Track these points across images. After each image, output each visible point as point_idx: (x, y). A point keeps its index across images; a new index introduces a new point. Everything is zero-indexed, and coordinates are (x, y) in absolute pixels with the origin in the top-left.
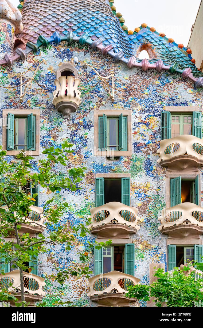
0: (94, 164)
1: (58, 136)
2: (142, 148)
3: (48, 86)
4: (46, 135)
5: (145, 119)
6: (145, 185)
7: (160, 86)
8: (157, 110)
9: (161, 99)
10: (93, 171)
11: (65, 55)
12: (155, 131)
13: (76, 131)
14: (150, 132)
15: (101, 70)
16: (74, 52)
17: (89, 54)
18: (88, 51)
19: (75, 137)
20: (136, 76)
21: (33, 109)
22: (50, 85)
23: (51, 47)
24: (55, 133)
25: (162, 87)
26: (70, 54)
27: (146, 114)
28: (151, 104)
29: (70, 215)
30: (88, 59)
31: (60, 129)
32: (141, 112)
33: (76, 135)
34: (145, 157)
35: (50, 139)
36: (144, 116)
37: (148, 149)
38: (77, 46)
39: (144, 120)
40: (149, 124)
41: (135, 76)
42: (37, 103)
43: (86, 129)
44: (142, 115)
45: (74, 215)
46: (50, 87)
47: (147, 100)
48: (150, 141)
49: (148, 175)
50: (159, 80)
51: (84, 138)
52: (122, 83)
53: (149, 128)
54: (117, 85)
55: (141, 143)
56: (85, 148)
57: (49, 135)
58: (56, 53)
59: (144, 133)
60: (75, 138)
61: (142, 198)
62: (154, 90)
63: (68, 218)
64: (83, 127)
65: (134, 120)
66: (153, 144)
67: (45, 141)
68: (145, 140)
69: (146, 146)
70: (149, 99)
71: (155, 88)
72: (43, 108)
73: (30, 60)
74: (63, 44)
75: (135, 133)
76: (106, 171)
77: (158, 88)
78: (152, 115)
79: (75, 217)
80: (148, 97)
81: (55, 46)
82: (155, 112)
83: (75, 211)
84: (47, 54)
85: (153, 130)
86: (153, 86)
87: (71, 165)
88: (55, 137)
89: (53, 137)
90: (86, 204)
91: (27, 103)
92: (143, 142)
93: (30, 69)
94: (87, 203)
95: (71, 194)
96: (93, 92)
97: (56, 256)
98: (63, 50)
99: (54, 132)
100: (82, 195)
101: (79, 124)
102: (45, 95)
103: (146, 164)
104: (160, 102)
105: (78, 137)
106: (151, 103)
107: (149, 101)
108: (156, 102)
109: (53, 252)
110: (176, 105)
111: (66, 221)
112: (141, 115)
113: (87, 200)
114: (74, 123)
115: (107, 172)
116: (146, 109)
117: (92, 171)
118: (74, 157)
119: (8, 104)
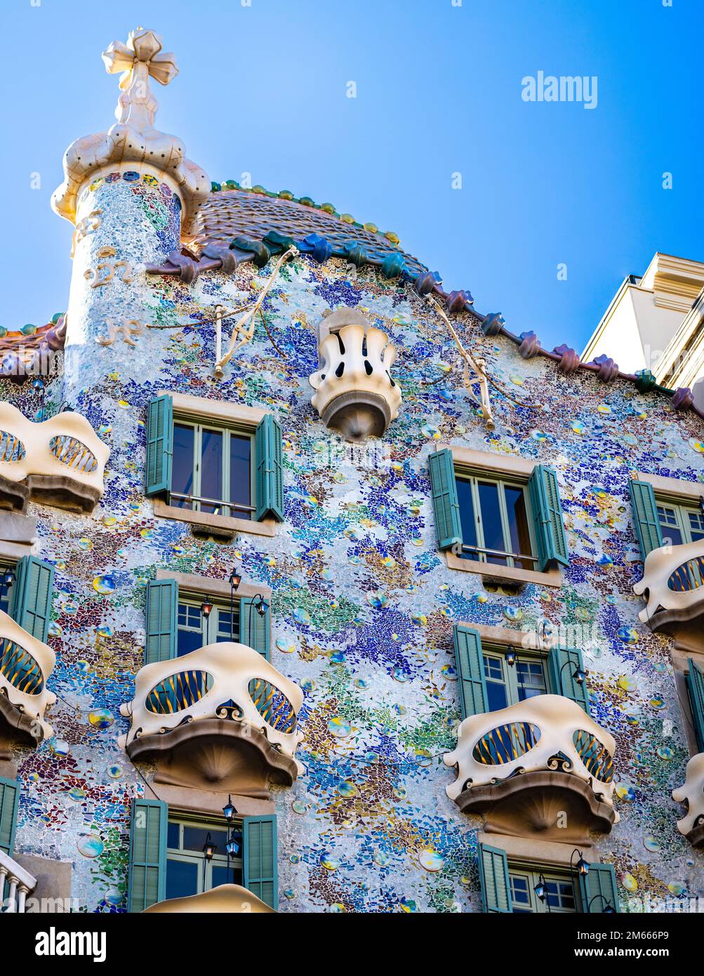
0: (449, 591)
1: (329, 492)
2: (588, 573)
3: (294, 358)
4: (295, 484)
5: (584, 494)
6: (613, 683)
7: (614, 420)
8: (613, 478)
9: (621, 451)
10: (448, 611)
11: (339, 294)
12: (617, 532)
13: (386, 491)
14: (604, 533)
15: (445, 348)
16: (363, 293)
17: (406, 303)
18: (406, 298)
19: (384, 507)
20: (543, 381)
21: (251, 405)
22: (300, 356)
23: (300, 265)
24: (321, 484)
25: (618, 422)
26: (353, 295)
27: (584, 484)
28: (594, 461)
29: (385, 739)
30: (404, 314)
31: (336, 476)
32: (569, 475)
33: (383, 501)
34: (601, 599)
35: (306, 499)
36: (578, 487)
37: (605, 577)
38: (371, 280)
39: (580, 497)
40: (598, 511)
41: (540, 381)
42: (265, 395)
43: (413, 489)
44: (574, 483)
45: (396, 742)
46: (300, 361)
47: (580, 448)
48: (608, 558)
49: (618, 652)
50: (607, 404)
51: (410, 514)
52: (506, 392)
53: (599, 522)
55: (582, 559)
56: (414, 541)
57: (303, 487)
58: (315, 283)
59: (585, 531)
60: (382, 510)
61: (611, 722)
62: (597, 427)
63: (379, 749)
64: (404, 482)
66: (616, 566)
67: (292, 500)
68: (593, 552)
69: (600, 567)
70: (586, 447)
71: (600, 423)
72: (281, 410)
73: (241, 282)
74: (333, 267)
76: (490, 619)
77: (608, 423)
78: (603, 488)
79: (400, 749)
80: (584, 441)
81: (310, 265)
82: (609, 482)
83: (399, 728)
84: (290, 281)
85: (612, 528)
86: (593, 417)
87: (378, 583)
88: (321, 495)
89: (315, 494)
90: (431, 710)
91: (233, 386)
92: (588, 555)
94: (436, 709)
95: (382, 672)
96: (427, 399)
97: (340, 877)
98: (334, 281)
99: (317, 482)
100: (417, 683)
101: (392, 474)
102: (288, 379)
103: (606, 621)
104: (618, 458)
105: (393, 510)
106: (594, 458)
107: (586, 450)
108: (608, 457)
109: (332, 863)
110: (665, 473)
111: (371, 758)
112: (569, 481)
113: (436, 697)
115: (493, 623)
116: (583, 470)
117: (444, 612)
118: (383, 562)
119: (174, 380)
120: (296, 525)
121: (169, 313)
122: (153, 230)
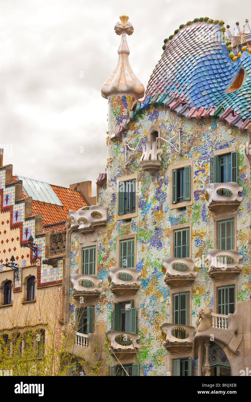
0: (170, 217)
1: (149, 195)
2: (200, 195)
4: (142, 196)
5: (202, 166)
6: (202, 231)
8: (209, 156)
9: (212, 144)
11: (154, 116)
13: (160, 188)
14: (205, 179)
16: (159, 112)
17: (167, 112)
18: (166, 110)
19: (159, 194)
20: (196, 125)
21: (134, 173)
23: (145, 112)
24: (147, 193)
25: (212, 132)
26: (157, 115)
27: (203, 161)
28: (206, 150)
29: (155, 269)
30: (167, 116)
31: (150, 189)
32: (199, 160)
33: (159, 192)
34: (202, 203)
35: (144, 200)
36: (201, 163)
37: (204, 195)
38: (160, 107)
39: (201, 168)
40: (205, 170)
42: (136, 168)
47: (203, 147)
49: (204, 221)
50: (211, 126)
51: (164, 194)
52: (187, 136)
53: (205, 175)
54: (183, 138)
55: (199, 191)
56: (165, 203)
57: (144, 195)
58: (149, 116)
59: (201, 180)
61: (200, 245)
62: (208, 137)
63: (154, 273)
64: (164, 183)
65: (195, 169)
67: (141, 201)
68: (202, 187)
69: (203, 193)
71: (209, 134)
72: (140, 171)
73: (132, 128)
74: (152, 107)
75: (195, 182)
78: (206, 161)
80: (204, 144)
81: (147, 110)
82: (208, 158)
83: (158, 265)
84: (143, 119)
85: (207, 176)
86: (207, 133)
87: (156, 221)
89: (146, 197)
91: (130, 168)
92: (201, 189)
93: (133, 136)
95: (156, 249)
97: (147, 310)
98: (153, 112)
100: (163, 249)
101: (162, 181)
103: (202, 211)
104: (211, 147)
105: (161, 194)
106: (206, 149)
107: (205, 147)
108: (209, 148)
110: (221, 148)
111: (153, 276)
112: (199, 163)
113: (165, 252)
114: (158, 181)
115: (177, 224)
116: (203, 156)
117: (168, 225)
118: (158, 214)
119: (120, 172)
120: (142, 209)
121: (119, 149)
122: (115, 118)
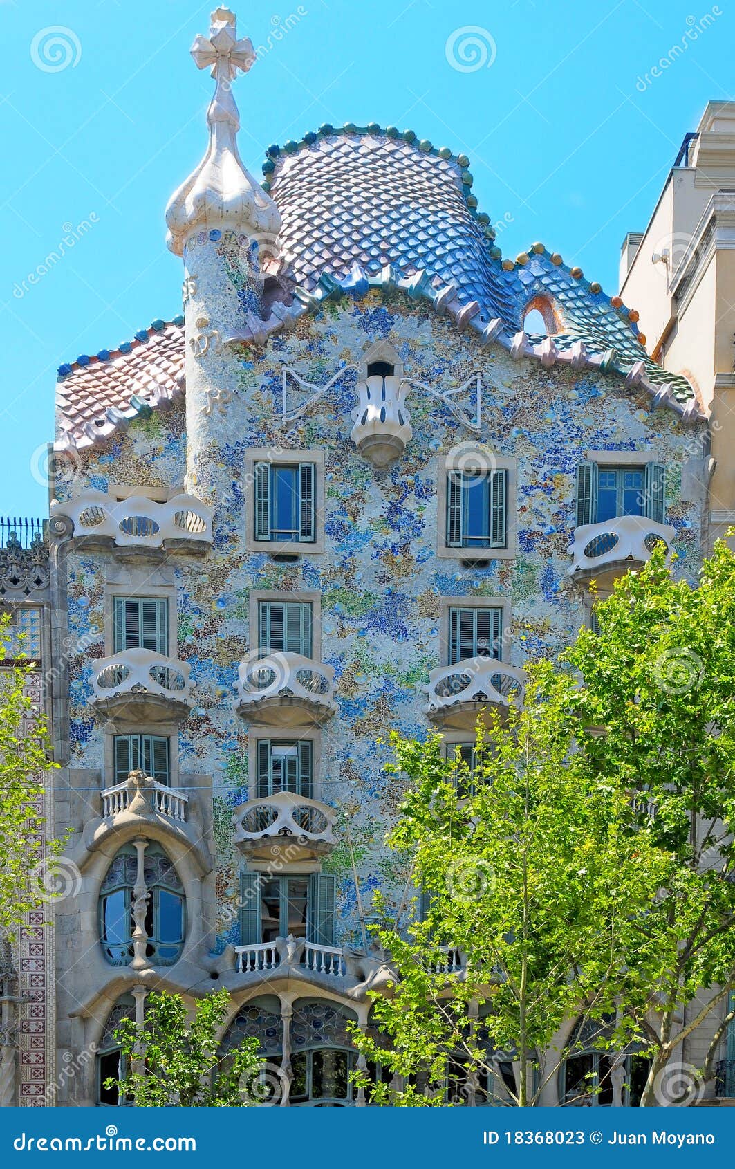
0: (437, 574)
1: (361, 511)
2: (537, 543)
3: (341, 397)
4: (338, 509)
5: (545, 477)
6: (541, 622)
7: (579, 405)
8: (569, 459)
9: (579, 433)
10: (435, 590)
11: (377, 323)
12: (564, 505)
13: (400, 502)
14: (555, 508)
15: (454, 363)
16: (396, 317)
17: (428, 321)
18: (428, 317)
19: (398, 516)
20: (527, 378)
21: (309, 448)
22: (345, 393)
23: (347, 302)
24: (356, 504)
25: (582, 405)
26: (388, 321)
27: (547, 467)
28: (558, 445)
29: (387, 682)
30: (425, 334)
31: (366, 496)
32: (536, 463)
33: (399, 511)
34: (543, 562)
35: (346, 519)
36: (542, 472)
37: (549, 544)
38: (402, 303)
39: (541, 481)
40: (553, 489)
41: (525, 378)
42: (318, 436)
43: (420, 497)
44: (539, 470)
45: (394, 683)
46: (345, 398)
47: (549, 435)
48: (554, 528)
49: (548, 600)
50: (577, 389)
51: (416, 518)
52: (496, 396)
53: (552, 499)
54: (487, 400)
55: (534, 532)
56: (417, 540)
57: (343, 509)
58: (359, 316)
59: (540, 509)
60: (397, 519)
62: (565, 414)
63: (383, 689)
64: (414, 492)
65: (520, 479)
66: (559, 534)
67: (335, 521)
68: (543, 525)
69: (546, 538)
70: (553, 434)
71: (568, 409)
72: (330, 447)
73: (301, 332)
74: (373, 295)
75: (523, 509)
76: (462, 591)
77: (575, 408)
78: (560, 469)
79: (397, 686)
80: (553, 428)
81: (355, 300)
82: (566, 463)
83: (397, 673)
84: (339, 319)
85: (561, 502)
86: (564, 404)
87: (390, 576)
88: (355, 515)
89: (352, 514)
90: (418, 659)
91: (296, 434)
92: (539, 529)
93: (303, 354)
94: (421, 659)
95: (389, 639)
96: (435, 415)
97: (358, 765)
98: (373, 309)
99: (353, 503)
100: (411, 642)
101: (406, 487)
102: (335, 418)
103: (544, 578)
104: (577, 440)
105: (405, 516)
106: (558, 442)
107: (553, 437)
108: (569, 440)
109: (353, 758)
110: (610, 448)
111: (378, 695)
112: (535, 468)
113: (422, 650)
114: (395, 484)
115: (464, 594)
116: (548, 455)
117: (432, 591)
118: (394, 560)
119: (255, 436)
120: (339, 540)
121: (250, 374)
122: (235, 292)
